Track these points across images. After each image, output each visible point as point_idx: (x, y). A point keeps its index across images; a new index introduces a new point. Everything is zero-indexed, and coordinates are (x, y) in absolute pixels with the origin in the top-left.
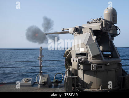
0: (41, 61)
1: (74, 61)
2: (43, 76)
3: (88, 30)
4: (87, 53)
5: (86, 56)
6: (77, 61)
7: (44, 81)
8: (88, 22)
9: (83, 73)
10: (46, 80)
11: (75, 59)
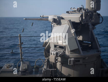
0: (21, 48)
1: (51, 54)
2: (23, 63)
3: (66, 22)
4: (65, 46)
5: (64, 50)
6: (55, 54)
7: (24, 68)
8: (68, 12)
9: (61, 65)
10: (26, 67)
11: (53, 53)
